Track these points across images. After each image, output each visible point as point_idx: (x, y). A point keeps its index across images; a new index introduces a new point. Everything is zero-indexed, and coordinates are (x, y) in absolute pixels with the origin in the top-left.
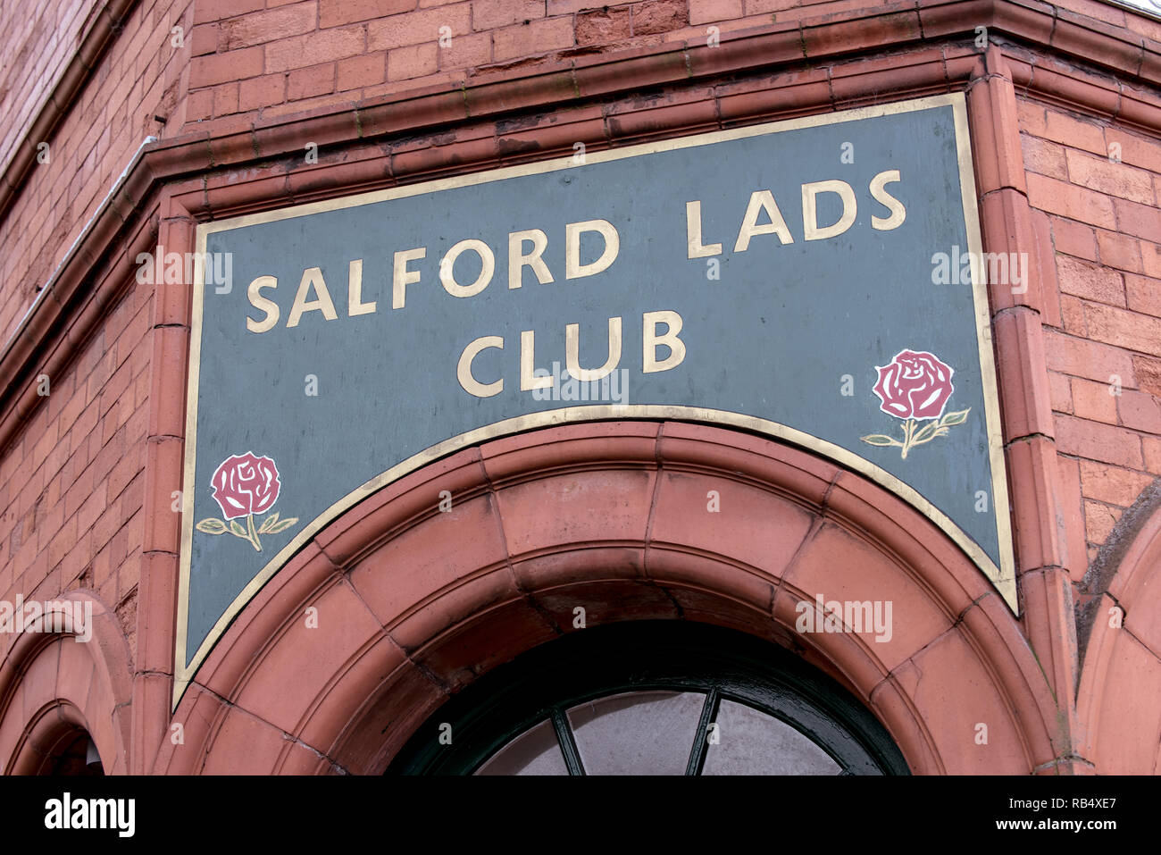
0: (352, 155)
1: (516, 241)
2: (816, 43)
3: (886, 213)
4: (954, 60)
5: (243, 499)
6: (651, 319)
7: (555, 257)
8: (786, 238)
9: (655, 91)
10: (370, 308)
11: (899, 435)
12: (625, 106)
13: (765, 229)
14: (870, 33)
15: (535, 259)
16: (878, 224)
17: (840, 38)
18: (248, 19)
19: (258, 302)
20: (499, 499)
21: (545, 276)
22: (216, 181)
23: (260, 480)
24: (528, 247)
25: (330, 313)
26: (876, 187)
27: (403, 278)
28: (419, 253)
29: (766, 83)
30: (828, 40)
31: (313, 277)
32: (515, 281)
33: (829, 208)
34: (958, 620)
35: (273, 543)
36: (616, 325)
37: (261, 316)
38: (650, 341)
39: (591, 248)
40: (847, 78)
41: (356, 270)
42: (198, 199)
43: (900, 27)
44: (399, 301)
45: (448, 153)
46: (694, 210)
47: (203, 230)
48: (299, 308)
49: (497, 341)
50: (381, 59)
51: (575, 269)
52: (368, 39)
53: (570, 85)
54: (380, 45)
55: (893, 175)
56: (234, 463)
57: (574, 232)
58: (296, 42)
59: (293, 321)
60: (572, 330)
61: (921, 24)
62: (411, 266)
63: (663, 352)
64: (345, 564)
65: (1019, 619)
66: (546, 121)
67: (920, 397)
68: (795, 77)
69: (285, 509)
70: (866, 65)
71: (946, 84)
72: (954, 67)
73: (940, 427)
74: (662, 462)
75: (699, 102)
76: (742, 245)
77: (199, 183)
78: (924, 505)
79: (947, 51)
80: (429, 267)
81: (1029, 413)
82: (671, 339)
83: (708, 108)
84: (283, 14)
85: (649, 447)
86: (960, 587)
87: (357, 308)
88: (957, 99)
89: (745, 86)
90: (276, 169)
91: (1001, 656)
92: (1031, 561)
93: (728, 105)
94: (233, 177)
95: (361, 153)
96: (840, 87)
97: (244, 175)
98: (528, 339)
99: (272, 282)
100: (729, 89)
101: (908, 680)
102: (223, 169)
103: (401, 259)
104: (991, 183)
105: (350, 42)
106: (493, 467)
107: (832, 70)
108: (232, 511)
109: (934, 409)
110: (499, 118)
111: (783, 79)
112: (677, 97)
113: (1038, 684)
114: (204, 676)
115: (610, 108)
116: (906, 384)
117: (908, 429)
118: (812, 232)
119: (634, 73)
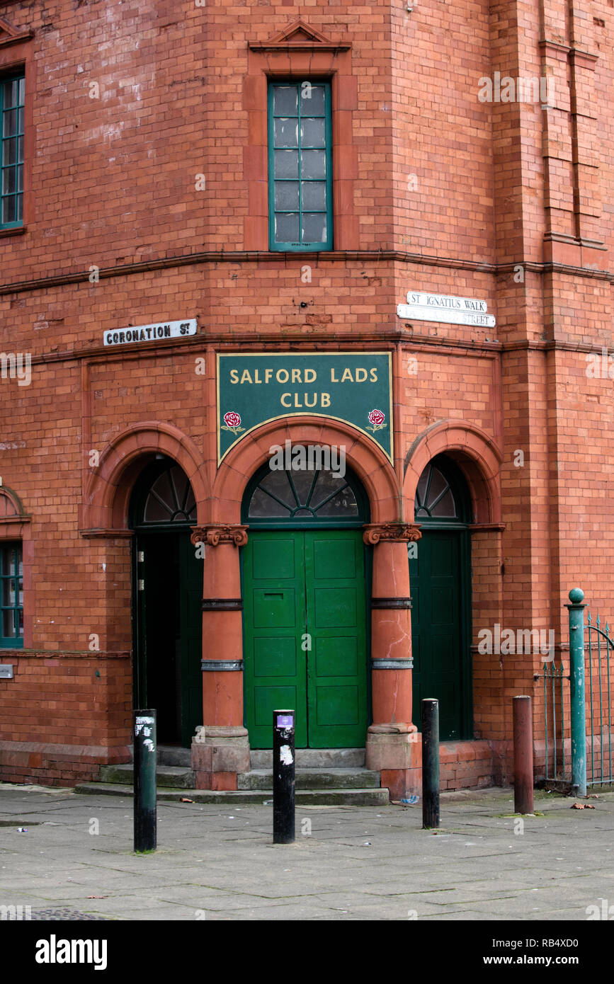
0: (256, 344)
1: (293, 371)
2: (362, 338)
3: (373, 378)
4: (391, 345)
5: (232, 423)
6: (323, 395)
7: (302, 376)
8: (352, 380)
9: (326, 342)
10: (260, 382)
11: (373, 428)
12: (320, 344)
13: (348, 378)
14: (374, 337)
15: (298, 376)
16: (371, 380)
17: (368, 338)
18: (225, 298)
19: (233, 376)
20: (289, 429)
21: (300, 381)
22: (222, 345)
23: (235, 419)
24: (296, 373)
25: (251, 382)
26: (372, 371)
27: (268, 376)
28: (272, 370)
29: (350, 344)
30: (366, 338)
31: (246, 372)
32: (293, 381)
33: (362, 375)
34: (382, 467)
35: (240, 434)
36: (315, 395)
37: (234, 380)
38: (323, 400)
39: (310, 376)
40: (368, 346)
41: (257, 372)
42: (218, 348)
43: (381, 337)
44: (267, 381)
45: (278, 347)
46: (333, 370)
47: (219, 355)
48: (243, 379)
49: (290, 395)
50: (259, 317)
51: (307, 381)
52: (256, 311)
53: (308, 338)
54: (259, 313)
55: (375, 369)
56: (229, 414)
57: (307, 371)
58: (238, 307)
59: (242, 382)
60: (306, 394)
61: (385, 337)
62: (270, 373)
63: (326, 403)
64: (255, 440)
65: (394, 468)
66: (301, 344)
67: (377, 420)
68: (356, 343)
69: (242, 426)
70: (372, 343)
71: (388, 350)
72: (390, 347)
73: (381, 426)
74: (324, 426)
75: (335, 345)
76: (343, 381)
77: (218, 344)
78: (377, 443)
79: (389, 343)
80: (274, 374)
81: (399, 427)
82: (327, 400)
83: (337, 347)
84: (234, 299)
85: (323, 423)
86: (383, 461)
87: (257, 381)
88: (390, 353)
89: (346, 344)
90: (237, 344)
91: (390, 475)
92: (397, 457)
93: (342, 347)
94: (226, 344)
95: (258, 344)
96: (366, 347)
97: (229, 344)
98: (296, 395)
99: (236, 372)
100: (342, 344)
101: (371, 477)
102: (224, 342)
103: (267, 371)
104: (396, 375)
105: (251, 311)
106: (289, 423)
107: (364, 343)
108: (229, 425)
109: (380, 423)
110: (291, 342)
111: (354, 343)
112: (331, 344)
113: (397, 482)
114: (226, 461)
115: (315, 344)
116: (375, 417)
117: (375, 427)
118: (358, 380)
119: (322, 338)
